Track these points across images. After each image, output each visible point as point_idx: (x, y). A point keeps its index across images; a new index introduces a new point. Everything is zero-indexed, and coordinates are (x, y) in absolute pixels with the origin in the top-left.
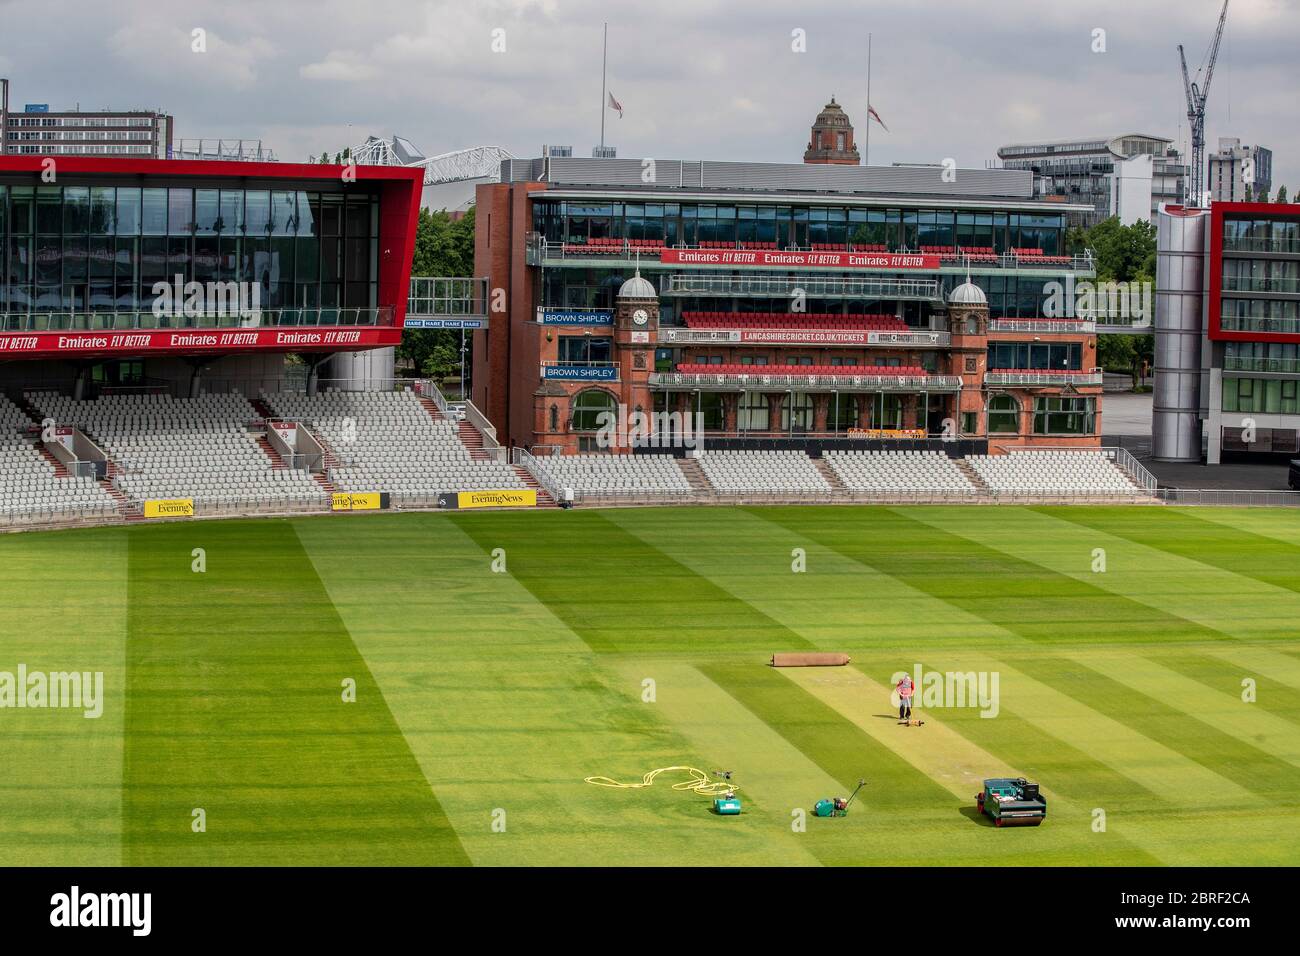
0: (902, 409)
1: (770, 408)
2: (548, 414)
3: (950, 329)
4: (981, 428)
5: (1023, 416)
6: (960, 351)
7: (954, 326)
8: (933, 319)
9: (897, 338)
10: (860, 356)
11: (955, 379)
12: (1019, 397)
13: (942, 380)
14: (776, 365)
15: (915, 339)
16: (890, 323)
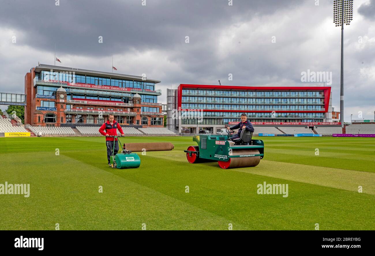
0: (123, 120)
1: (94, 119)
2: (38, 118)
4: (140, 124)
5: (149, 121)
6: (136, 107)
7: (134, 102)
8: (129, 102)
9: (122, 105)
10: (114, 108)
11: (135, 113)
12: (148, 117)
13: (132, 113)
14: (96, 109)
15: (126, 105)
16: (120, 102)
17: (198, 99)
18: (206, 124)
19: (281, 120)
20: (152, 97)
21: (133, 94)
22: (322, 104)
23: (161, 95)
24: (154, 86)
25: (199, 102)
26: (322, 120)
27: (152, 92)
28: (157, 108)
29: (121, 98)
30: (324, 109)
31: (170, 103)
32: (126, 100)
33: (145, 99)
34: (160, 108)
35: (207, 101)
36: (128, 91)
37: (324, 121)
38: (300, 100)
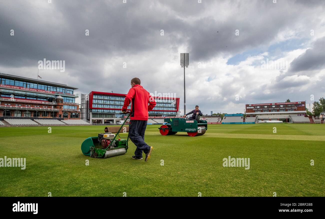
0: (48, 114)
1: (22, 114)
3: (57, 102)
4: (62, 117)
5: (69, 116)
6: (59, 105)
7: (58, 102)
9: (47, 103)
10: (40, 106)
11: (58, 109)
12: (68, 113)
13: (56, 109)
14: (23, 106)
15: (51, 103)
16: (46, 101)
17: (104, 101)
18: (109, 117)
19: (154, 115)
20: (71, 99)
21: (56, 96)
22: (175, 107)
23: (78, 97)
24: (73, 91)
25: (104, 103)
26: (175, 116)
27: (71, 95)
28: (75, 106)
29: (46, 98)
30: (176, 110)
31: (84, 104)
32: (50, 100)
33: (66, 100)
34: (78, 106)
35: (110, 103)
36: (52, 93)
37: (176, 116)
38: (164, 104)
